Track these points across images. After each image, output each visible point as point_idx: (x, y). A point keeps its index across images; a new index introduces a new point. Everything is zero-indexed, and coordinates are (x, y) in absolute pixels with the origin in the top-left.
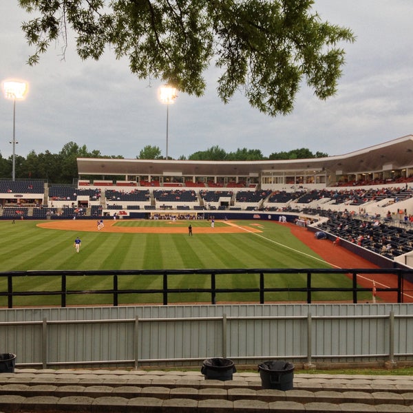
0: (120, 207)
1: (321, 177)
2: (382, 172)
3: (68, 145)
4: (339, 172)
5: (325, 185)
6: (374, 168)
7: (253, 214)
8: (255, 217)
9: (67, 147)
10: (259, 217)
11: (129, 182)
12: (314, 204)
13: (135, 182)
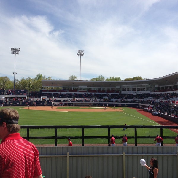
0: (60, 101)
1: (148, 88)
2: (176, 86)
3: (38, 75)
4: (156, 86)
5: (150, 91)
6: (172, 84)
7: (118, 104)
8: (119, 105)
9: (38, 76)
10: (121, 105)
11: (64, 90)
12: (145, 100)
13: (66, 90)
